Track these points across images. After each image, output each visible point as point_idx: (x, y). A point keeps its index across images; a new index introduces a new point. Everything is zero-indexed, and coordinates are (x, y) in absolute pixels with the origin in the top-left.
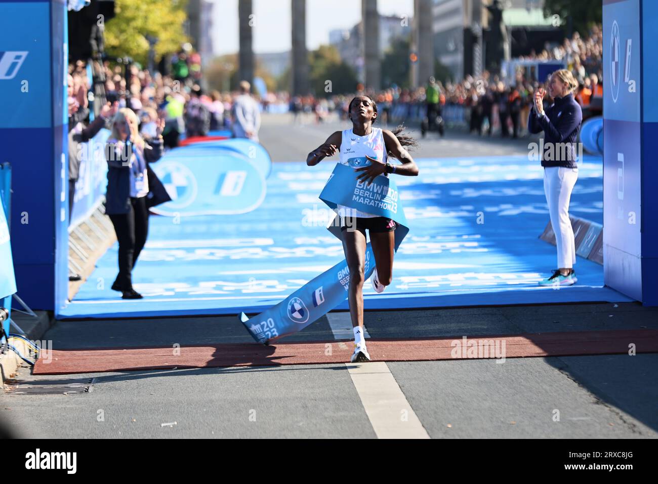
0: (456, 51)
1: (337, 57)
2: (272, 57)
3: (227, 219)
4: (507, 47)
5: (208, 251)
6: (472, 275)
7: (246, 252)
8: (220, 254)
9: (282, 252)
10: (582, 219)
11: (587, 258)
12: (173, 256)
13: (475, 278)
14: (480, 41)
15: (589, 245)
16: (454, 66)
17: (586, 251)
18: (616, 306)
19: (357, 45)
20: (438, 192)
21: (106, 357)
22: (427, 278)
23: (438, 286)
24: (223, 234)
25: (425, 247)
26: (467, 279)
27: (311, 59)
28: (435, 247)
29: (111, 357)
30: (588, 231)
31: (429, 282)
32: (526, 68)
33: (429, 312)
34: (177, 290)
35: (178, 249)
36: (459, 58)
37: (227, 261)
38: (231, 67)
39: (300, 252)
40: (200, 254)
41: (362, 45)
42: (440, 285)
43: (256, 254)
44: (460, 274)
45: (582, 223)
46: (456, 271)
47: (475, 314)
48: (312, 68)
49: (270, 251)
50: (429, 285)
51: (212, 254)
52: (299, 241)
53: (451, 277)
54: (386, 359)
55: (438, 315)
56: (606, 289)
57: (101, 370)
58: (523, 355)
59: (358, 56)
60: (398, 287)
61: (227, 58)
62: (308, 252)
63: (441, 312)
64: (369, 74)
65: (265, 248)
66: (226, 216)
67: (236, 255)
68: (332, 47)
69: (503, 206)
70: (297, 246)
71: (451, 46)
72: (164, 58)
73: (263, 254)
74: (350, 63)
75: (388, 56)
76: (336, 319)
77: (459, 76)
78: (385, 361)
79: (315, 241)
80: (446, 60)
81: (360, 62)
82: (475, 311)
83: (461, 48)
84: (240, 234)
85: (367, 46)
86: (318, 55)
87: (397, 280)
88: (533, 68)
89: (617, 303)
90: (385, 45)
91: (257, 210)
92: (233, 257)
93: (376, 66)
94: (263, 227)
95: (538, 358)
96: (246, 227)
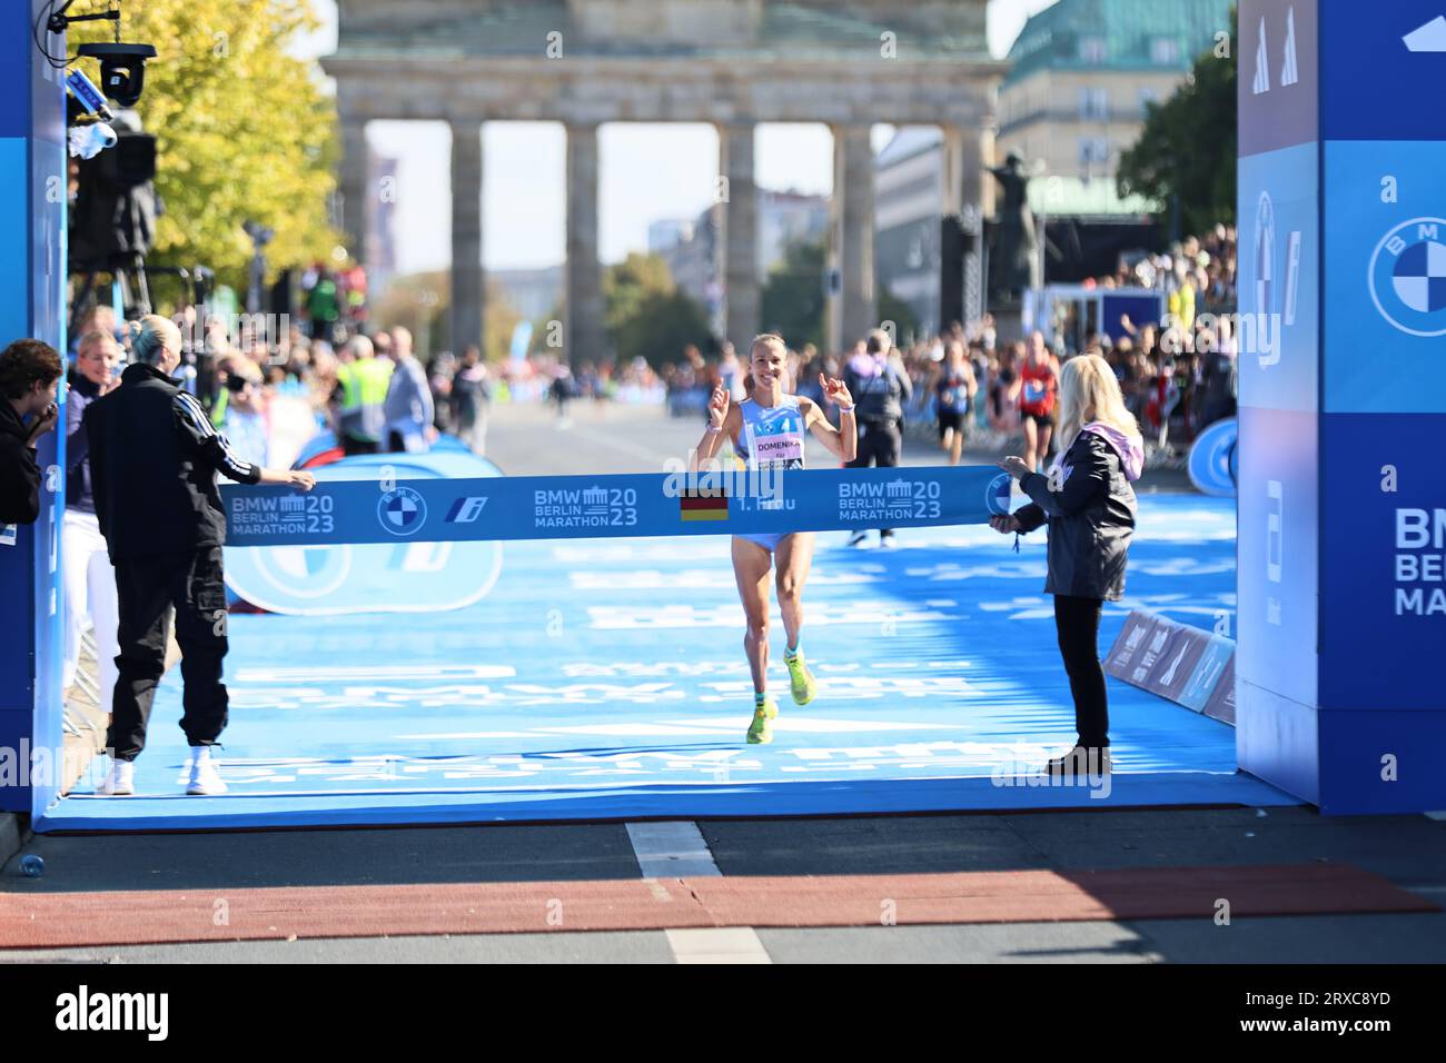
0: (923, 269)
1: (666, 282)
2: (523, 280)
3: (417, 622)
4: (1035, 259)
5: (371, 691)
6: (949, 745)
7: (456, 692)
8: (400, 696)
9: (536, 695)
10: (1190, 628)
11: (1202, 713)
12: (296, 699)
13: (956, 753)
14: (979, 245)
15: (1206, 686)
16: (921, 301)
17: (1199, 696)
18: (1262, 813)
19: (709, 256)
20: (879, 568)
21: (141, 912)
22: (852, 752)
23: (872, 767)
24: (405, 655)
25: (848, 685)
26: (936, 753)
27: (609, 286)
28: (867, 687)
29: (151, 913)
30: (1205, 653)
31: (855, 760)
32: (1075, 305)
33: (851, 823)
34: (301, 772)
35: (307, 685)
36: (931, 285)
37: (415, 711)
38: (434, 300)
39: (572, 695)
40: (356, 697)
41: (720, 254)
42: (875, 765)
43: (480, 697)
44: (921, 744)
45: (1191, 636)
46: (915, 738)
47: (954, 829)
48: (610, 303)
49: (507, 692)
50: (853, 767)
51: (381, 696)
52: (572, 670)
53: (902, 749)
54: (754, 922)
55: (872, 830)
56: (1241, 779)
57: (128, 940)
58: (1055, 916)
59: (711, 279)
60: (785, 769)
61: (426, 280)
62: (589, 693)
63: (877, 823)
64: (733, 316)
65: (496, 684)
66: (416, 616)
67: (430, 698)
68: (655, 257)
69: (1021, 602)
70: (569, 681)
71: (915, 260)
72: (286, 276)
73: (492, 698)
74: (693, 292)
75: (776, 278)
76: (648, 835)
77: (930, 324)
78: (755, 927)
79: (607, 671)
80: (904, 289)
81: (716, 291)
82: (954, 822)
83: (937, 262)
84: (443, 654)
85: (731, 257)
86: (624, 276)
87: (786, 754)
88: (1092, 304)
89: (1263, 808)
90: (770, 257)
91: (483, 603)
92: (426, 704)
93: (750, 299)
94: (493, 640)
95: (1089, 924)
96: (456, 640)
